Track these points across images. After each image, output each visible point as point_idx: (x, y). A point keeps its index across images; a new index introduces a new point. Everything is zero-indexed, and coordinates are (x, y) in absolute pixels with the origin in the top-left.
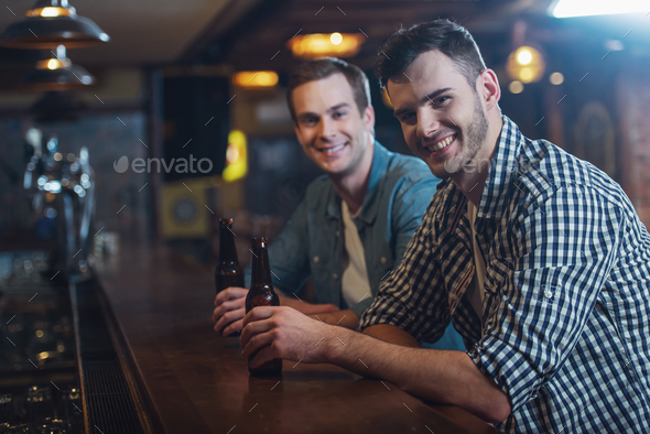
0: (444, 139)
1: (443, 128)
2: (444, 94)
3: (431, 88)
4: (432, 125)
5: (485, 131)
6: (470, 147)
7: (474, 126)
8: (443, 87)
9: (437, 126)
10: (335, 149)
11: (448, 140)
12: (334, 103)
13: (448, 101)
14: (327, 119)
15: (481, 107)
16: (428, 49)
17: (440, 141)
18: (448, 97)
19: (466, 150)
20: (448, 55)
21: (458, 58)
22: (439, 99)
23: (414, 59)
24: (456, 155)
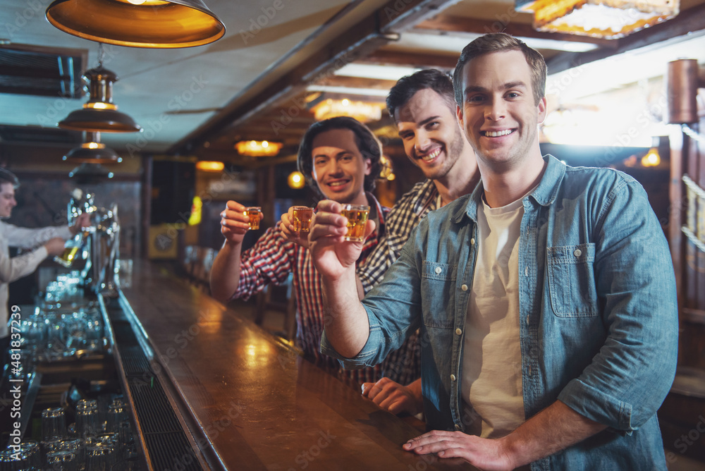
0: (434, 151)
1: (433, 143)
2: (434, 120)
3: (425, 116)
4: (425, 142)
5: (462, 147)
6: (452, 157)
7: (455, 142)
8: (434, 115)
9: (429, 143)
10: (500, 133)
11: (437, 152)
12: (510, 80)
13: (436, 125)
14: (498, 96)
15: (459, 129)
16: (423, 88)
17: (431, 153)
18: (437, 122)
19: (449, 159)
20: (438, 92)
21: (445, 95)
22: (430, 124)
23: (413, 94)
24: (442, 163)
